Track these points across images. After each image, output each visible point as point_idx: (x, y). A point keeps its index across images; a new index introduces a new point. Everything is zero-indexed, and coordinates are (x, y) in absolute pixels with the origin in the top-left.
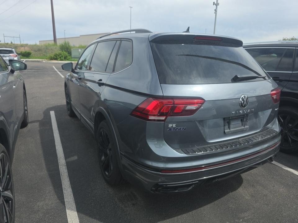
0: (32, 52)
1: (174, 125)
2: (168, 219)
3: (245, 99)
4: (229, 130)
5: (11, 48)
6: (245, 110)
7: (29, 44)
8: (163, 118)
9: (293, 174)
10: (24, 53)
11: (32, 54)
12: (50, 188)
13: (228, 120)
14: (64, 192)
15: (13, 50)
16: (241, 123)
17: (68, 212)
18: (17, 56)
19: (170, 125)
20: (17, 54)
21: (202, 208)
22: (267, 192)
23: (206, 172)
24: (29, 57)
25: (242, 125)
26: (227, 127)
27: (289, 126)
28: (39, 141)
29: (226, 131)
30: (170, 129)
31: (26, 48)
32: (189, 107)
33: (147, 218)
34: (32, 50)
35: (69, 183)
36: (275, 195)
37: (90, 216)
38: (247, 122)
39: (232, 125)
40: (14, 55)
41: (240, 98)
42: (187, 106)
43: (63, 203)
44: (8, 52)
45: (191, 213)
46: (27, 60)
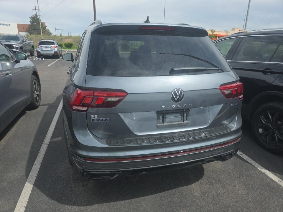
0: (74, 43)
1: (96, 116)
2: (106, 203)
3: (178, 94)
4: (163, 124)
5: (53, 40)
6: (179, 104)
7: (73, 36)
8: (85, 109)
9: (266, 176)
10: (67, 44)
11: (74, 45)
12: (25, 163)
13: (162, 114)
14: (34, 167)
15: (55, 41)
16: (180, 118)
17: (27, 184)
18: (57, 47)
19: (92, 116)
20: (58, 45)
21: (143, 198)
22: (223, 191)
23: (129, 164)
24: (71, 48)
25: (181, 120)
26: (161, 121)
27: (278, 123)
28: (39, 122)
29: (158, 125)
30: (93, 120)
31: (70, 40)
32: (110, 99)
33: (88, 199)
34: (74, 41)
35: (42, 160)
36: (230, 195)
37: (41, 191)
38: (188, 117)
39: (168, 119)
40: (55, 46)
41: (172, 92)
42: (107, 98)
43: (27, 176)
44: (50, 44)
45: (130, 200)
46: (69, 50)
